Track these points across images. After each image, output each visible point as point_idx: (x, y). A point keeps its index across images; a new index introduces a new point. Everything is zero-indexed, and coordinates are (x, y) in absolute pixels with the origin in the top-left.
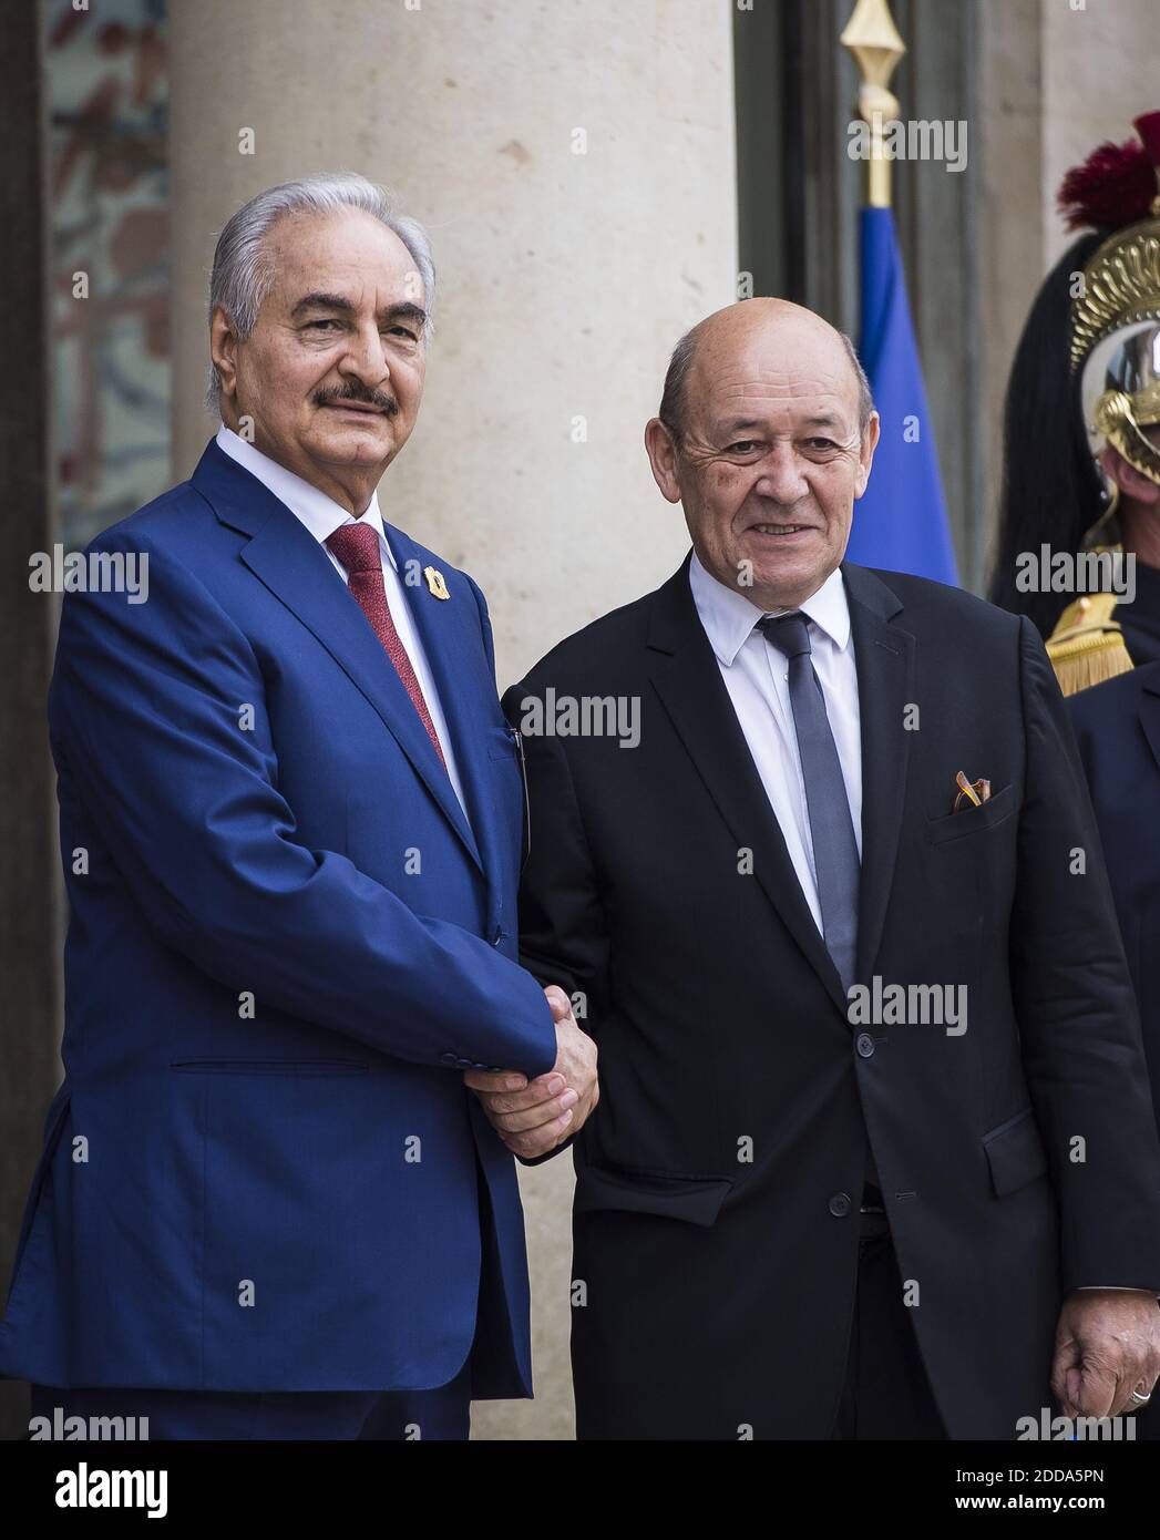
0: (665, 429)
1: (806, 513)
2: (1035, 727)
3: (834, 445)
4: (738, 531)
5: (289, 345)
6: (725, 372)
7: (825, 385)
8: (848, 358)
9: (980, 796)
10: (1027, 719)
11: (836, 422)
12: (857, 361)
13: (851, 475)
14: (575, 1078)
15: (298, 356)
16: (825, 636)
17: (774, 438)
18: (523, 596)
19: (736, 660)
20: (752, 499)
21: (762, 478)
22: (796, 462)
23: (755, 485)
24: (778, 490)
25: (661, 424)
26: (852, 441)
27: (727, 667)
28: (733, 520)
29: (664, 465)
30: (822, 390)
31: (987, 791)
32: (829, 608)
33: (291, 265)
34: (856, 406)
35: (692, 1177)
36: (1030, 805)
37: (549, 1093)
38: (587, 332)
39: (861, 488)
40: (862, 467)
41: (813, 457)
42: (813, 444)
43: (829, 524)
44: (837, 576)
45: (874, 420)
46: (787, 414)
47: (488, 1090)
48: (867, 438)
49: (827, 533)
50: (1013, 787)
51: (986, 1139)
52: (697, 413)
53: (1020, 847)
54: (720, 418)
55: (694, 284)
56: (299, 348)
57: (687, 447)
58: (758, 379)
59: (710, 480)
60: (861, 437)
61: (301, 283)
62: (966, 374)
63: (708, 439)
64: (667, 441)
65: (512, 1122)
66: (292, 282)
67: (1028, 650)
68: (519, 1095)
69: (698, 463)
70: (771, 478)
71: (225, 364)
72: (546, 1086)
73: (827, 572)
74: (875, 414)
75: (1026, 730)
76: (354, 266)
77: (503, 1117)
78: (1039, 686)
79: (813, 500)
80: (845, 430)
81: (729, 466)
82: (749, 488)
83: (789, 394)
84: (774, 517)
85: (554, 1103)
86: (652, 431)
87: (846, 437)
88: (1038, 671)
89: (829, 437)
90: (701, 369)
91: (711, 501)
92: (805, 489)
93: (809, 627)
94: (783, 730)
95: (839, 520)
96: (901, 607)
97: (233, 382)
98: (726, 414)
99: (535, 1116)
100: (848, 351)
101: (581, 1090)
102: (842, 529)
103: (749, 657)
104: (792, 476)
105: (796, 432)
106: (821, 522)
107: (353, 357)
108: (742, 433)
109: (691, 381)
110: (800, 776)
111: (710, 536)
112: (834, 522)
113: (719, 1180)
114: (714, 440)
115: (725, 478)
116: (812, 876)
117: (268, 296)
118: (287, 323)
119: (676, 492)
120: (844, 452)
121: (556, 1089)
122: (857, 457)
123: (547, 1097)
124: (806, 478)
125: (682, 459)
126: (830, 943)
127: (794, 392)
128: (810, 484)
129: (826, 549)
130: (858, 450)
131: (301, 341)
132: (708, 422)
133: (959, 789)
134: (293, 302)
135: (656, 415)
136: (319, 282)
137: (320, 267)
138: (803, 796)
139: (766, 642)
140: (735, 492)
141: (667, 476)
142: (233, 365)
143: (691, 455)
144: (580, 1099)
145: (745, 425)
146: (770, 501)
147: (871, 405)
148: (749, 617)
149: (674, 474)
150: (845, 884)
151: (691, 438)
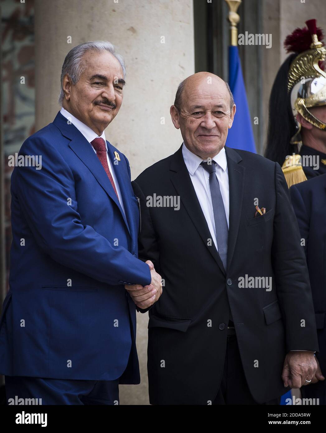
0: (176, 108)
1: (215, 132)
2: (279, 193)
3: (223, 113)
4: (196, 137)
5: (88, 87)
6: (193, 92)
7: (221, 96)
8: (227, 89)
9: (263, 212)
10: (276, 191)
11: (224, 106)
12: (230, 90)
13: (228, 122)
14: (156, 286)
15: (91, 91)
16: (220, 167)
17: (206, 111)
18: (134, 155)
19: (195, 174)
20: (200, 128)
21: (202, 122)
22: (212, 118)
23: (200, 124)
24: (207, 125)
25: (174, 107)
26: (228, 112)
27: (192, 176)
28: (194, 133)
29: (175, 118)
30: (220, 98)
31: (265, 211)
32: (221, 159)
33: (90, 66)
34: (229, 102)
35: (181, 318)
36: (277, 215)
37: (149, 290)
38: (152, 81)
39: (230, 126)
40: (231, 120)
41: (217, 116)
42: (217, 113)
43: (221, 134)
44: (223, 150)
45: (234, 107)
46: (210, 104)
47: (132, 290)
48: (232, 112)
49: (220, 137)
50: (272, 210)
51: (264, 308)
52: (184, 104)
53: (274, 227)
54: (191, 105)
55: (182, 67)
56: (91, 88)
57: (182, 113)
58: (202, 94)
59: (188, 122)
60: (231, 111)
61: (93, 71)
62: (258, 93)
63: (188, 111)
64: (176, 112)
65: (138, 299)
66: (90, 70)
67: (278, 172)
68: (141, 291)
69: (185, 117)
70: (205, 122)
71: (67, 91)
72: (148, 288)
73: (221, 148)
74: (235, 105)
75: (276, 194)
76: (108, 67)
77: (136, 298)
78: (280, 181)
79: (217, 128)
80: (226, 109)
81: (193, 118)
82: (198, 125)
83: (210, 98)
84: (206, 133)
85: (150, 293)
86: (172, 109)
87: (226, 111)
88: (280, 177)
89: (221, 111)
90: (186, 92)
91: (188, 128)
92: (214, 125)
93: (215, 165)
94: (208, 194)
95: (224, 133)
96: (242, 159)
97: (69, 96)
98: (192, 104)
99: (145, 297)
100: (227, 87)
101: (157, 289)
102: (225, 137)
103: (198, 173)
104: (211, 122)
105: (212, 109)
106: (219, 134)
107: (106, 93)
108: (197, 109)
109: (183, 95)
110: (212, 206)
111: (188, 138)
112: (223, 134)
113: (189, 319)
114: (189, 111)
115: (192, 122)
116: (215, 234)
117: (82, 74)
118: (88, 82)
119: (178, 125)
120: (226, 115)
121: (150, 289)
122: (229, 117)
123: (148, 292)
124: (215, 122)
125: (181, 117)
126: (220, 253)
127: (212, 98)
128: (216, 123)
129: (220, 142)
130: (230, 115)
131: (92, 87)
132: (187, 106)
133: (257, 210)
134: (91, 76)
135: (173, 104)
136: (99, 71)
137: (99, 67)
138: (213, 212)
139: (203, 169)
140: (195, 125)
141: (176, 122)
142: (69, 92)
143: (183, 115)
144: (157, 292)
145: (198, 107)
146: (205, 128)
147: (233, 102)
148: (199, 161)
149: (178, 121)
150: (224, 237)
151: (183, 111)
